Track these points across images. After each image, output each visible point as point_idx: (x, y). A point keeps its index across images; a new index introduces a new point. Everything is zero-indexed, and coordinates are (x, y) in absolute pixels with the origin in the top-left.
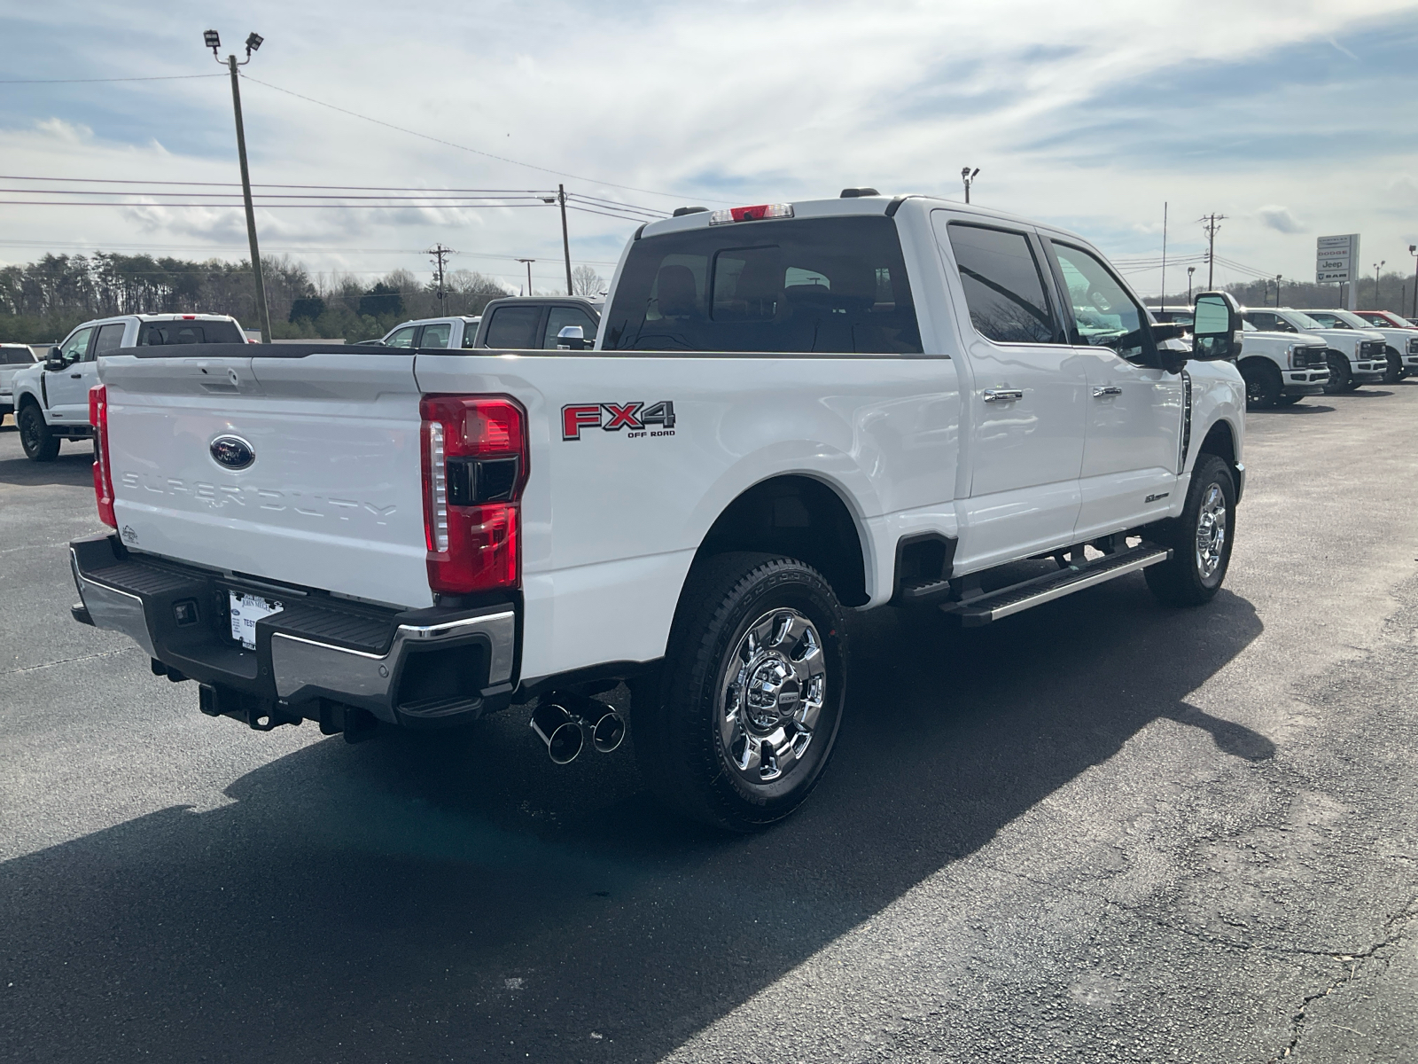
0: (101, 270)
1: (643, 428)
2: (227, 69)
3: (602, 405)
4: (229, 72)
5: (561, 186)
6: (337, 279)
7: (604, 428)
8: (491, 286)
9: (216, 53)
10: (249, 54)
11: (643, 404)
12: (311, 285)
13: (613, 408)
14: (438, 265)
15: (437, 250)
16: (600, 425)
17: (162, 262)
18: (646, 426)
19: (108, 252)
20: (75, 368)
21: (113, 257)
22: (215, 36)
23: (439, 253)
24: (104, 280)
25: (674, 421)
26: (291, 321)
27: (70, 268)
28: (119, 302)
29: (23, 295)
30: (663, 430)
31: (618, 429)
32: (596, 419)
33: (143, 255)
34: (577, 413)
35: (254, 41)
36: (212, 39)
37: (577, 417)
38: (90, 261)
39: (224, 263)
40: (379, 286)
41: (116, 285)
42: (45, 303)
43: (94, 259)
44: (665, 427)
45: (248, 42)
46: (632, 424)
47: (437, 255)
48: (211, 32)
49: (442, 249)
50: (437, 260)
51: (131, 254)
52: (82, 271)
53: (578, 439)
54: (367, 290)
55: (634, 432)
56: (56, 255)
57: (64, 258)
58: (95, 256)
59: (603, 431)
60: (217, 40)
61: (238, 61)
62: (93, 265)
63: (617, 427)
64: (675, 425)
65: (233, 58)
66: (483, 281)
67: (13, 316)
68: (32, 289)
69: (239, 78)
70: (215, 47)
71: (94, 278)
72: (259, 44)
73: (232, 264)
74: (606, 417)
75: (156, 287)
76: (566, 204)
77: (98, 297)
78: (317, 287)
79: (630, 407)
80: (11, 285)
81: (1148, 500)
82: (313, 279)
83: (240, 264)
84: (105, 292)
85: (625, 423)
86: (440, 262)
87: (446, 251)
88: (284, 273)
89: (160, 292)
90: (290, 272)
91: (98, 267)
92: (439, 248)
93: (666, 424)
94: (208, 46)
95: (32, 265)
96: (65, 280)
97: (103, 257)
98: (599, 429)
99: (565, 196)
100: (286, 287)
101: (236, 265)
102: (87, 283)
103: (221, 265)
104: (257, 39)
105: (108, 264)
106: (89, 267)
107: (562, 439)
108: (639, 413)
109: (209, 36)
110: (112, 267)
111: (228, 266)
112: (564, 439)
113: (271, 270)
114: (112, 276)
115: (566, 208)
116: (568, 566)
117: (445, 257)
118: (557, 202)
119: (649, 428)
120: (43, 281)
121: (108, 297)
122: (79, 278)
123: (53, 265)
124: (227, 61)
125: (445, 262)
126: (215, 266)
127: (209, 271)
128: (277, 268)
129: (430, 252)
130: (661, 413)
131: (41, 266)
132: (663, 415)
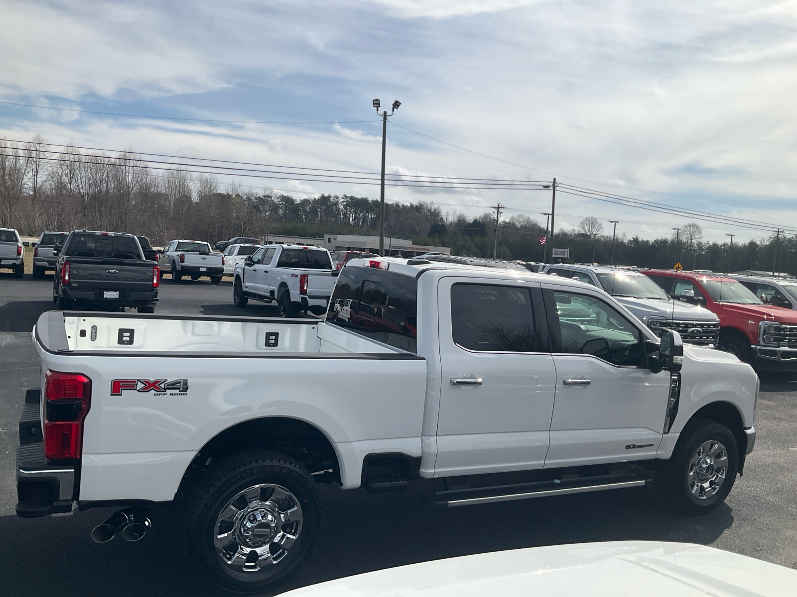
0: (345, 204)
1: (165, 391)
2: (382, 118)
3: (139, 380)
4: (383, 119)
5: (555, 179)
6: (455, 215)
7: (138, 391)
8: (536, 224)
9: (377, 110)
10: (393, 111)
11: (166, 380)
12: (442, 218)
13: (145, 382)
14: (496, 214)
15: (497, 206)
16: (136, 389)
17: (373, 201)
18: (167, 390)
19: (349, 195)
20: (256, 266)
21: (352, 198)
22: (378, 102)
23: (498, 208)
24: (346, 209)
25: (187, 388)
26: (428, 236)
27: (331, 202)
28: (351, 220)
29: (309, 213)
30: (179, 393)
31: (148, 391)
32: (134, 386)
33: (365, 197)
34: (121, 384)
35: (396, 105)
36: (377, 103)
37: (121, 385)
38: (340, 199)
39: (402, 204)
40: (475, 221)
41: (350, 211)
42: (318, 217)
43: (342, 198)
44: (180, 391)
45: (393, 105)
46: (158, 389)
47: (497, 209)
48: (376, 100)
49: (500, 206)
50: (496, 212)
51: (360, 197)
52: (336, 204)
53: (121, 395)
54: (470, 222)
55: (158, 393)
56: (326, 195)
57: (329, 197)
58: (343, 197)
59: (138, 392)
60: (379, 104)
61: (387, 114)
62: (341, 201)
63: (148, 390)
64: (188, 390)
65: (385, 113)
66: (531, 222)
67: (303, 222)
68: (314, 211)
69: (387, 122)
70: (377, 108)
71: (341, 207)
72: (399, 106)
73: (405, 205)
74: (140, 386)
75: (368, 214)
76: (556, 189)
77: (342, 217)
78: (445, 219)
79: (156, 382)
80: (305, 208)
81: (628, 447)
82: (443, 215)
83: (409, 205)
84: (345, 214)
85: (153, 389)
86: (498, 213)
87: (501, 207)
88: (430, 211)
89: (370, 216)
90: (433, 211)
91: (344, 202)
92: (499, 205)
93: (181, 389)
94: (374, 107)
95: (315, 199)
96: (328, 206)
97: (346, 197)
98: (135, 391)
99: (556, 184)
100: (429, 218)
101: (407, 206)
102: (338, 209)
103: (400, 205)
104: (398, 104)
105: (348, 201)
106: (340, 202)
107: (110, 394)
108: (163, 384)
109: (375, 102)
110: (350, 203)
111: (403, 205)
112: (111, 395)
113: (424, 209)
114: (349, 207)
115: (556, 191)
116: (111, 452)
117: (501, 210)
118: (551, 188)
119: (168, 392)
120: (319, 207)
121: (346, 217)
122: (335, 207)
123: (324, 199)
124: (382, 114)
125: (501, 213)
126: (397, 205)
127: (395, 208)
128: (427, 208)
129: (493, 208)
130: (179, 384)
131: (319, 199)
132: (181, 387)
